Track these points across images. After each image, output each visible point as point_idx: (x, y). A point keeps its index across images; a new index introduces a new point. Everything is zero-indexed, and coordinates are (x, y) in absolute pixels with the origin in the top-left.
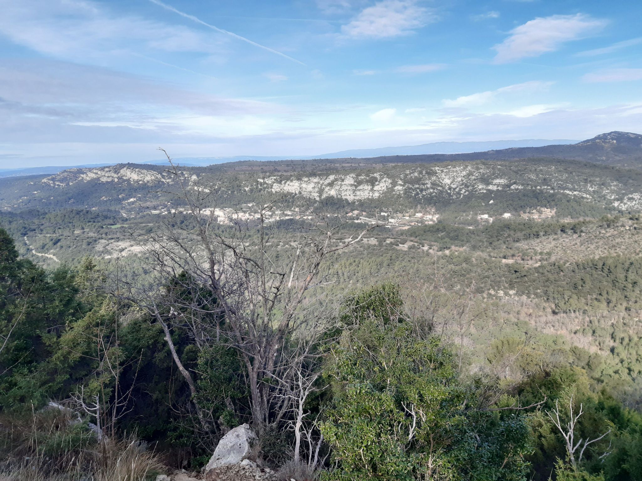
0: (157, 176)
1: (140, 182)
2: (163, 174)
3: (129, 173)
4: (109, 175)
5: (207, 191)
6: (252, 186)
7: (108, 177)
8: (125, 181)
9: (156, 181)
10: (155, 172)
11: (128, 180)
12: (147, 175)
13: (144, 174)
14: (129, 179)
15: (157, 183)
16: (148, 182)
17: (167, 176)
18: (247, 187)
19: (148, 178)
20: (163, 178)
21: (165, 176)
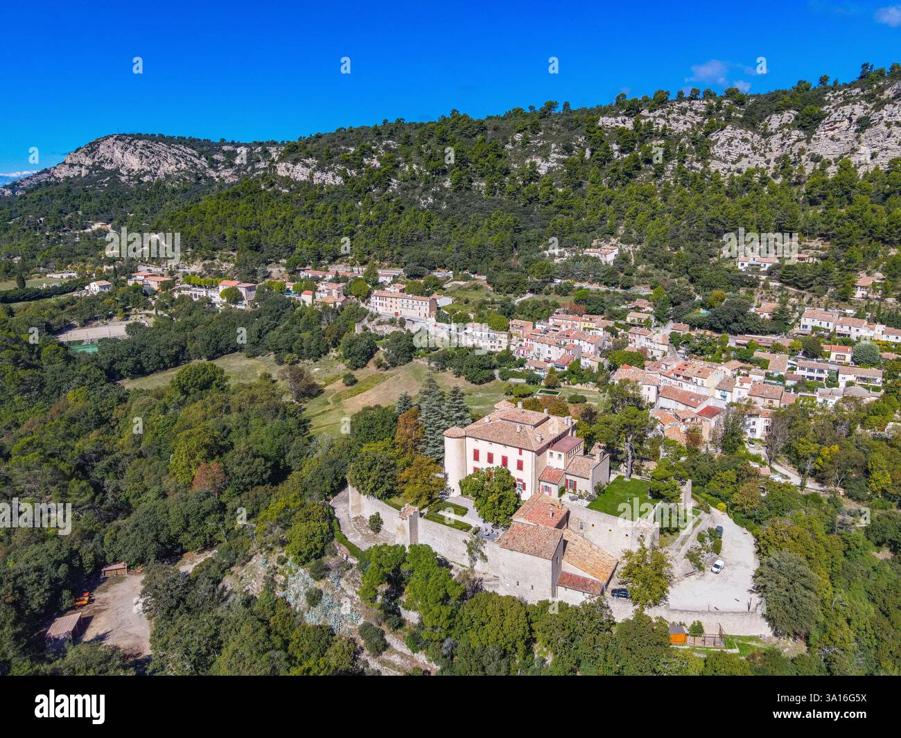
0: (197, 161)
1: (146, 179)
2: (215, 157)
3: (118, 154)
4: (75, 160)
5: (331, 179)
6: (568, 149)
7: (72, 165)
8: (107, 173)
9: (189, 174)
10: (189, 150)
11: (115, 173)
12: (165, 159)
13: (159, 154)
14: (118, 169)
15: (193, 180)
16: (167, 176)
17: (223, 163)
18: (546, 158)
19: (168, 167)
20: (211, 167)
21: (217, 162)
